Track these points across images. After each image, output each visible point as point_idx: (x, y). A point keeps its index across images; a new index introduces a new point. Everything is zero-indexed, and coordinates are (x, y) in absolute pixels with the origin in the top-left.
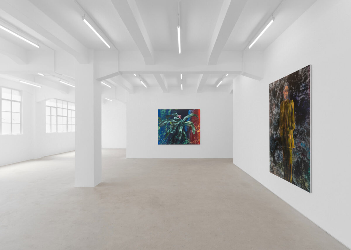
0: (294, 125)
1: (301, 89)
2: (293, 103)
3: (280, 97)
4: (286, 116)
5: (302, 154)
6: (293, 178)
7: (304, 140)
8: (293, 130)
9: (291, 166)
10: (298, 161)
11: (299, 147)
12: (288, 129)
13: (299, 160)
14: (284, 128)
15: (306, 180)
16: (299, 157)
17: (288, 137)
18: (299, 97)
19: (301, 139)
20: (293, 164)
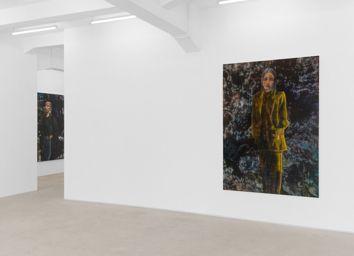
0: (287, 123)
1: (301, 80)
2: (283, 95)
3: (254, 86)
4: (268, 111)
5: (303, 156)
6: (284, 187)
7: (306, 139)
8: (284, 128)
9: (278, 173)
10: (294, 166)
11: (297, 148)
12: (273, 127)
13: (298, 164)
14: (262, 127)
15: (311, 185)
16: (298, 161)
17: (272, 138)
18: (297, 89)
19: (301, 139)
20: (284, 171)
